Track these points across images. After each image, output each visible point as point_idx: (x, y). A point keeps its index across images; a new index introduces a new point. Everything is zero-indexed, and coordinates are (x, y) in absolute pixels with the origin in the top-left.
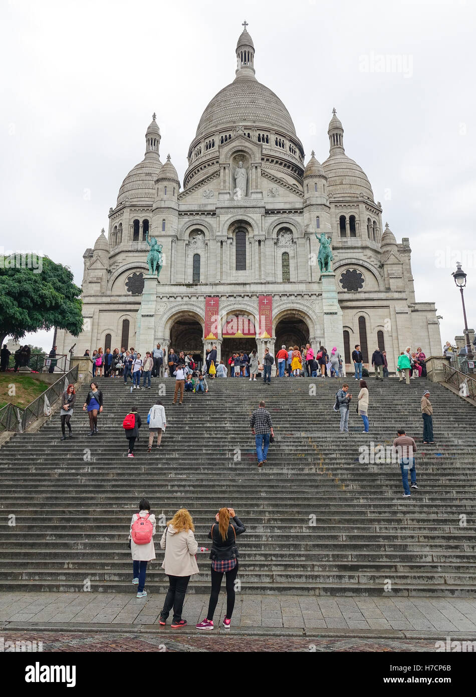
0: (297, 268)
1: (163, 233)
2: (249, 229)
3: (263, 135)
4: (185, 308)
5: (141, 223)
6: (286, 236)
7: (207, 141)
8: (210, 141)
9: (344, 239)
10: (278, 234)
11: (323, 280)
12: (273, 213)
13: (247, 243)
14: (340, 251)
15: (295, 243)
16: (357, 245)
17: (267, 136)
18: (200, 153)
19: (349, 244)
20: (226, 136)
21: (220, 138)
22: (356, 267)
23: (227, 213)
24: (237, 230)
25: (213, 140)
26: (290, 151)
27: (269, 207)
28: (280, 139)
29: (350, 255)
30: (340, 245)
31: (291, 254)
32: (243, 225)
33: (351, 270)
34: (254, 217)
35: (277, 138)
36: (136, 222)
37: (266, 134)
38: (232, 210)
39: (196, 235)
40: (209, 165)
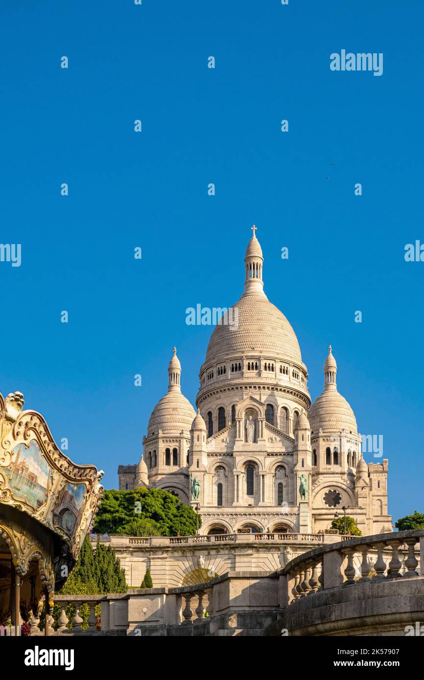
0: (287, 494)
1: (198, 469)
2: (256, 466)
3: (269, 364)
4: (216, 521)
5: (171, 451)
6: (281, 471)
7: (219, 366)
8: (221, 367)
9: (329, 466)
10: (276, 470)
11: (301, 505)
12: (272, 455)
13: (254, 476)
14: (325, 476)
15: (287, 476)
16: (337, 471)
17: (273, 364)
18: (213, 376)
19: (332, 470)
20: (236, 364)
21: (231, 365)
22: (336, 488)
23: (240, 455)
24: (248, 467)
25: (224, 366)
26: (293, 376)
27: (269, 450)
28: (284, 367)
29: (331, 479)
30: (325, 471)
31: (284, 484)
32: (252, 464)
33: (332, 491)
34: (259, 458)
35: (281, 366)
36: (168, 450)
37: (272, 362)
38: (244, 453)
39: (219, 470)
40: (221, 391)
